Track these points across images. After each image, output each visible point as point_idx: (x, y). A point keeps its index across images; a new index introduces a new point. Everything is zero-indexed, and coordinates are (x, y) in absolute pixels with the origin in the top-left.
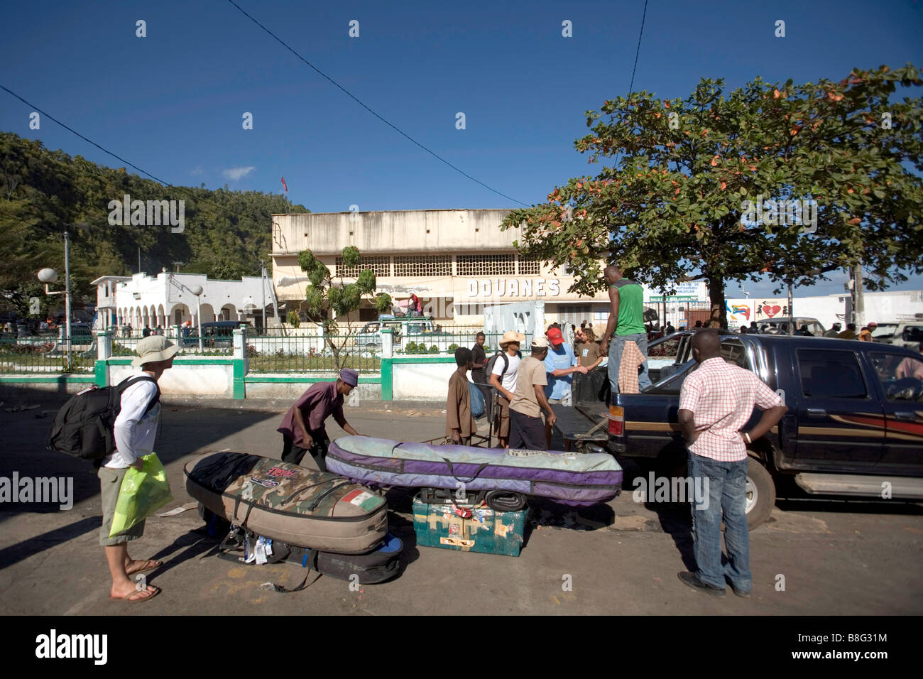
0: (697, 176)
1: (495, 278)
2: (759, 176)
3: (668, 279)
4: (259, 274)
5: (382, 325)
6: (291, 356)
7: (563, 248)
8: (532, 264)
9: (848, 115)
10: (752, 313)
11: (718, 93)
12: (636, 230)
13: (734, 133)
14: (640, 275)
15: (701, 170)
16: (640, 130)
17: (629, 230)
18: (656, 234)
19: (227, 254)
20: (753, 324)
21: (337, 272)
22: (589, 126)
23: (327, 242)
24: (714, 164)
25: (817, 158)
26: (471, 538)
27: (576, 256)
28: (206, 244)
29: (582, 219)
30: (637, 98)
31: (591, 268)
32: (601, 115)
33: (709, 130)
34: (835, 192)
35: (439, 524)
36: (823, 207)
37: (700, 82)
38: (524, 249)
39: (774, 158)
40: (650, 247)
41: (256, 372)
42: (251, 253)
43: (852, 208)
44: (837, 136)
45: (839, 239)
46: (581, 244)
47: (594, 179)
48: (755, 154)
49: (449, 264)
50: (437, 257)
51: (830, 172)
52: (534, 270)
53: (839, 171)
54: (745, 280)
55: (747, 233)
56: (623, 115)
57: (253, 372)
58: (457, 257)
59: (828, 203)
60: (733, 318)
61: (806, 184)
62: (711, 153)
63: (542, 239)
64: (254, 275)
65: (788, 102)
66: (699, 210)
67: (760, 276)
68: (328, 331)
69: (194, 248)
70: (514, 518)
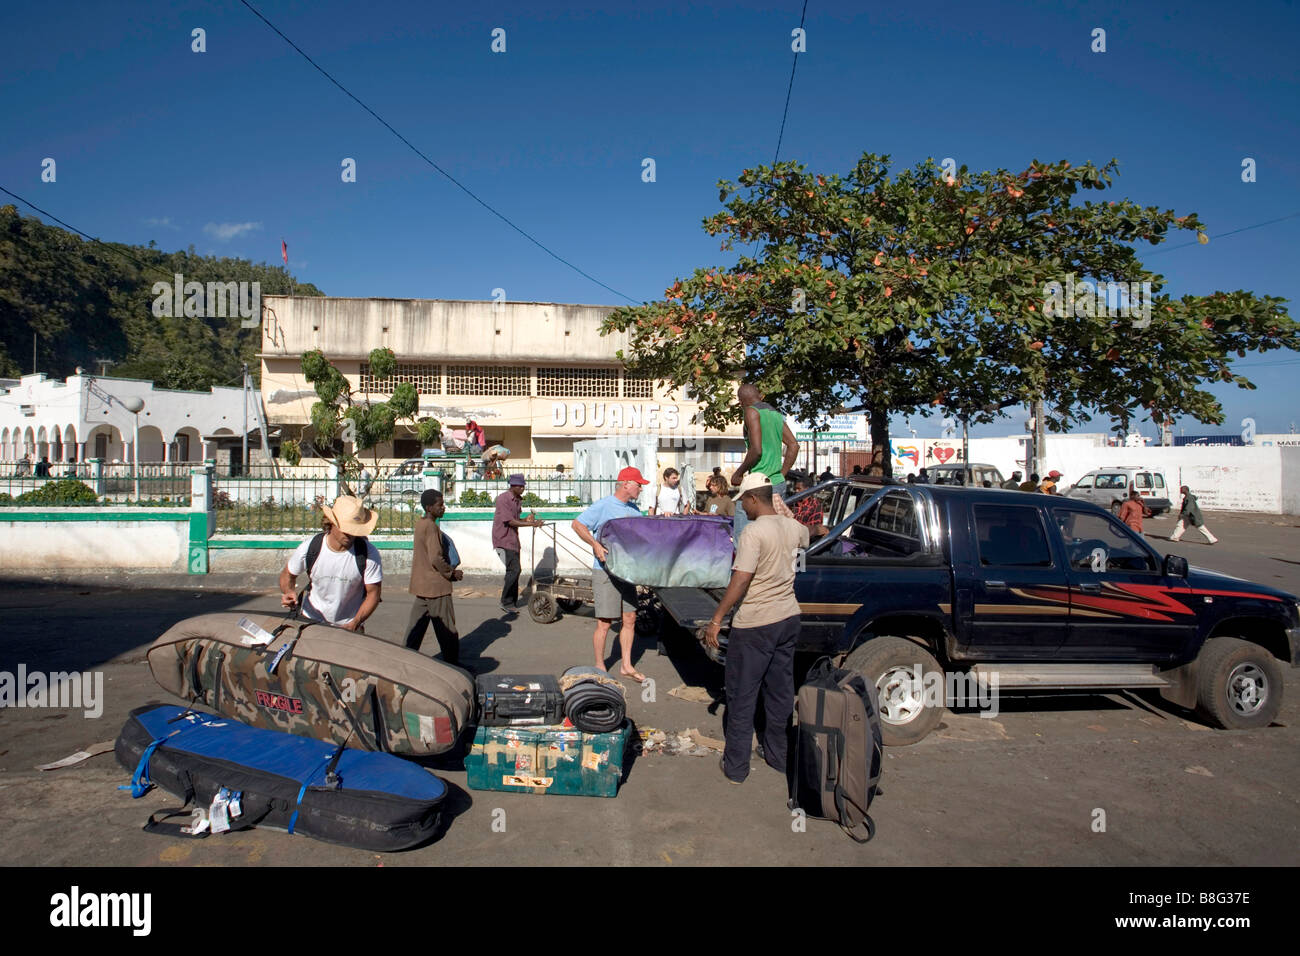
0: (858, 277)
1: (590, 401)
2: (930, 282)
3: (819, 410)
4: (239, 384)
5: (426, 464)
6: (286, 508)
7: (684, 364)
8: (642, 384)
9: (1029, 215)
10: (921, 457)
11: (884, 173)
12: (781, 342)
13: (903, 225)
14: (784, 404)
15: (863, 269)
16: (788, 211)
17: (771, 343)
18: (806, 350)
19: (189, 351)
20: (923, 471)
21: (362, 385)
22: (722, 200)
23: (348, 339)
24: (877, 262)
25: (995, 264)
26: (548, 774)
27: (702, 374)
28: (155, 334)
29: (711, 324)
30: (784, 169)
31: (721, 392)
32: (738, 187)
33: (872, 219)
34: (1015, 308)
35: (501, 756)
36: (1002, 326)
37: (863, 157)
38: (631, 363)
39: (948, 260)
40: (798, 366)
41: (227, 533)
42: (228, 351)
43: (1033, 329)
44: (1017, 240)
45: (1020, 367)
46: (708, 358)
47: (727, 272)
48: (926, 254)
49: (526, 379)
50: (510, 369)
51: (1010, 284)
52: (645, 392)
53: (1019, 283)
54: (913, 414)
55: (916, 354)
56: (766, 190)
57: (222, 532)
58: (539, 370)
59: (1007, 322)
60: (898, 462)
61: (983, 296)
62: (874, 248)
63: (657, 349)
64: (231, 385)
65: (963, 192)
66: (860, 321)
67: (930, 410)
68: (344, 471)
69: (134, 341)
70: (610, 743)
